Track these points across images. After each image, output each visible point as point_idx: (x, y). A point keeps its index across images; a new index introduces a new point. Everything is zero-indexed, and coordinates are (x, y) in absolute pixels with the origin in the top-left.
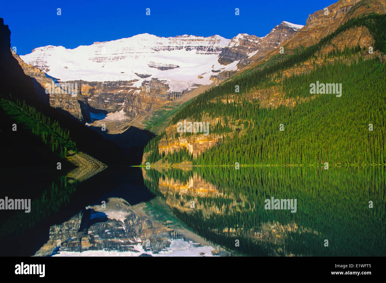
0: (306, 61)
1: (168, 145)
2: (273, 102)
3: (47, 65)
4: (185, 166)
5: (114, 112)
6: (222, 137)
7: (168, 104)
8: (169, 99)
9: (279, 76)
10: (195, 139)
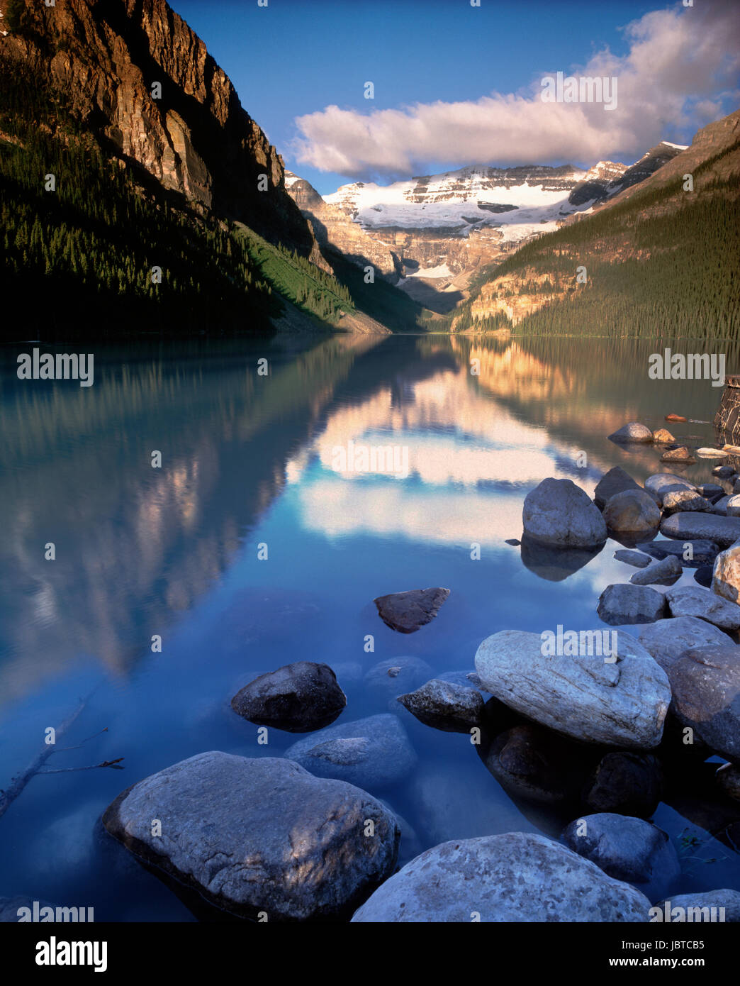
0: (671, 197)
1: (483, 307)
2: (620, 254)
3: (355, 207)
4: (502, 334)
5: (434, 267)
6: (550, 299)
7: (500, 257)
8: (502, 250)
9: (633, 218)
10: (516, 301)
